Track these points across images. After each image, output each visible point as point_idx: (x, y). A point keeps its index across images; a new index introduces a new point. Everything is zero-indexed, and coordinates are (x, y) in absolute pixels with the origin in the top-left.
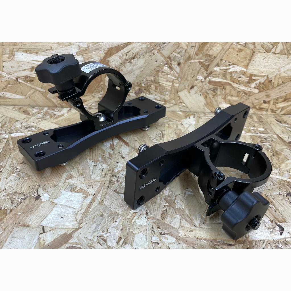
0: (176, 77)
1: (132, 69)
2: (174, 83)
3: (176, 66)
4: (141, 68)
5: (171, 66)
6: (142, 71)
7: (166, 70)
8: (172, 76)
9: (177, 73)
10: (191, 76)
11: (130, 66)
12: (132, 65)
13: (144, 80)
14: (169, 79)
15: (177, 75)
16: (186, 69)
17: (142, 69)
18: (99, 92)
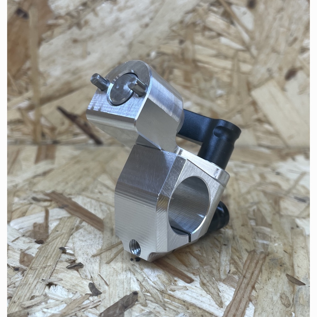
0: (243, 43)
1: (117, 20)
2: (239, 61)
3: (244, 9)
4: (143, 16)
5: (228, 9)
6: (147, 25)
7: (215, 23)
8: (232, 40)
9: (247, 31)
10: (287, 41)
11: (111, 12)
12: (115, 8)
13: (153, 54)
14: (224, 50)
15: (246, 37)
16: (270, 18)
17: (146, 20)
18: (20, 93)
